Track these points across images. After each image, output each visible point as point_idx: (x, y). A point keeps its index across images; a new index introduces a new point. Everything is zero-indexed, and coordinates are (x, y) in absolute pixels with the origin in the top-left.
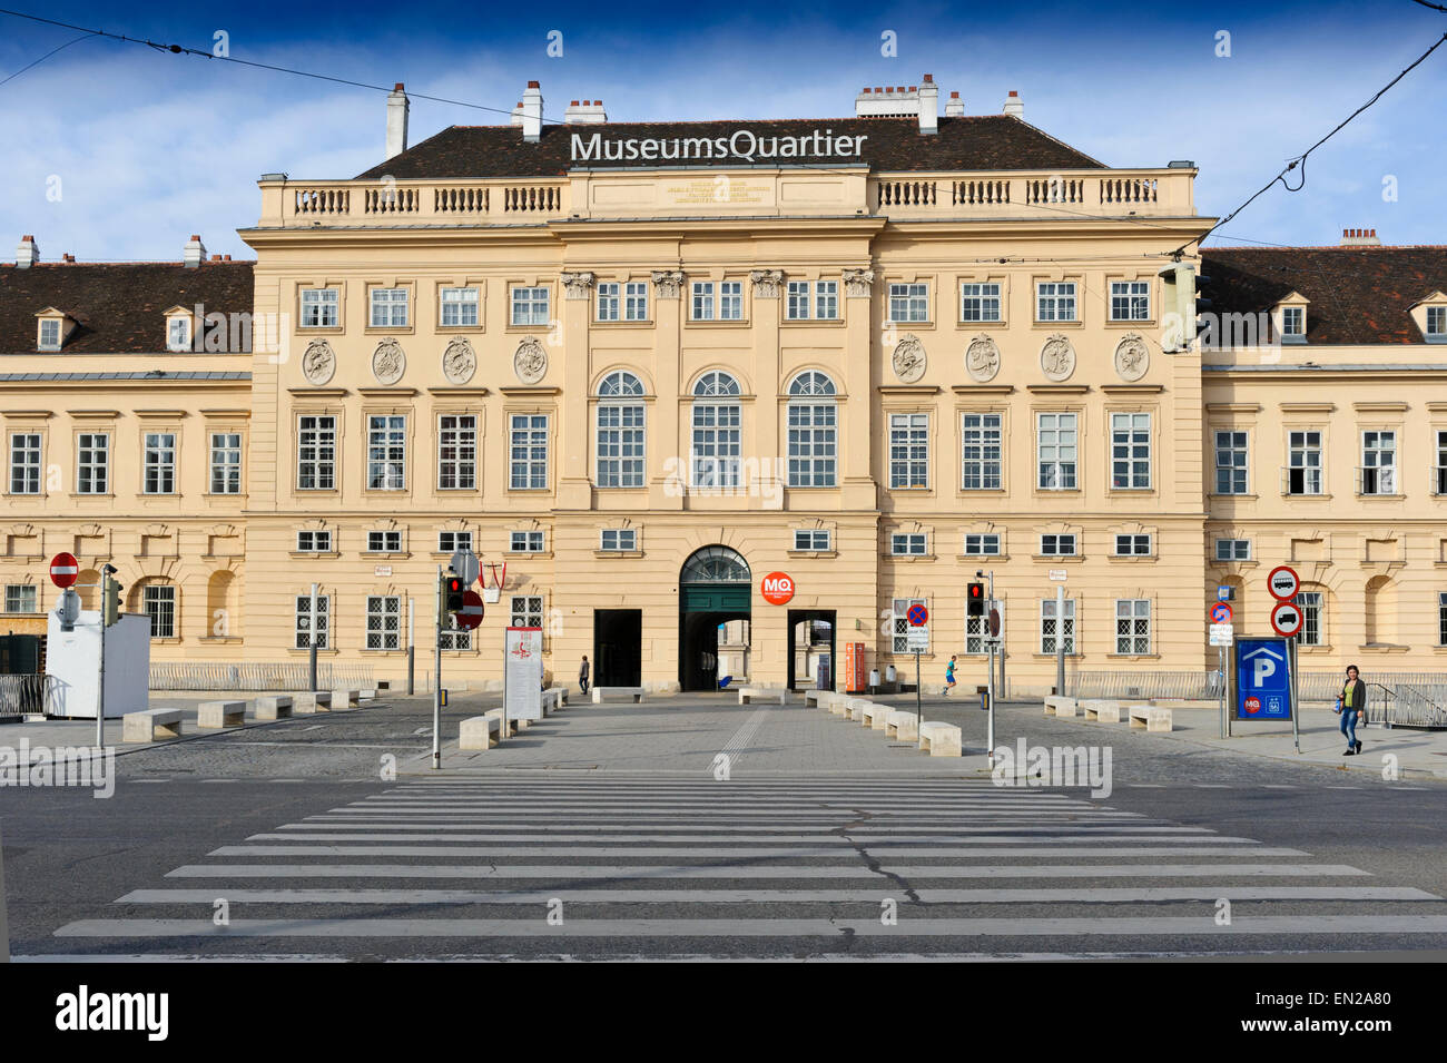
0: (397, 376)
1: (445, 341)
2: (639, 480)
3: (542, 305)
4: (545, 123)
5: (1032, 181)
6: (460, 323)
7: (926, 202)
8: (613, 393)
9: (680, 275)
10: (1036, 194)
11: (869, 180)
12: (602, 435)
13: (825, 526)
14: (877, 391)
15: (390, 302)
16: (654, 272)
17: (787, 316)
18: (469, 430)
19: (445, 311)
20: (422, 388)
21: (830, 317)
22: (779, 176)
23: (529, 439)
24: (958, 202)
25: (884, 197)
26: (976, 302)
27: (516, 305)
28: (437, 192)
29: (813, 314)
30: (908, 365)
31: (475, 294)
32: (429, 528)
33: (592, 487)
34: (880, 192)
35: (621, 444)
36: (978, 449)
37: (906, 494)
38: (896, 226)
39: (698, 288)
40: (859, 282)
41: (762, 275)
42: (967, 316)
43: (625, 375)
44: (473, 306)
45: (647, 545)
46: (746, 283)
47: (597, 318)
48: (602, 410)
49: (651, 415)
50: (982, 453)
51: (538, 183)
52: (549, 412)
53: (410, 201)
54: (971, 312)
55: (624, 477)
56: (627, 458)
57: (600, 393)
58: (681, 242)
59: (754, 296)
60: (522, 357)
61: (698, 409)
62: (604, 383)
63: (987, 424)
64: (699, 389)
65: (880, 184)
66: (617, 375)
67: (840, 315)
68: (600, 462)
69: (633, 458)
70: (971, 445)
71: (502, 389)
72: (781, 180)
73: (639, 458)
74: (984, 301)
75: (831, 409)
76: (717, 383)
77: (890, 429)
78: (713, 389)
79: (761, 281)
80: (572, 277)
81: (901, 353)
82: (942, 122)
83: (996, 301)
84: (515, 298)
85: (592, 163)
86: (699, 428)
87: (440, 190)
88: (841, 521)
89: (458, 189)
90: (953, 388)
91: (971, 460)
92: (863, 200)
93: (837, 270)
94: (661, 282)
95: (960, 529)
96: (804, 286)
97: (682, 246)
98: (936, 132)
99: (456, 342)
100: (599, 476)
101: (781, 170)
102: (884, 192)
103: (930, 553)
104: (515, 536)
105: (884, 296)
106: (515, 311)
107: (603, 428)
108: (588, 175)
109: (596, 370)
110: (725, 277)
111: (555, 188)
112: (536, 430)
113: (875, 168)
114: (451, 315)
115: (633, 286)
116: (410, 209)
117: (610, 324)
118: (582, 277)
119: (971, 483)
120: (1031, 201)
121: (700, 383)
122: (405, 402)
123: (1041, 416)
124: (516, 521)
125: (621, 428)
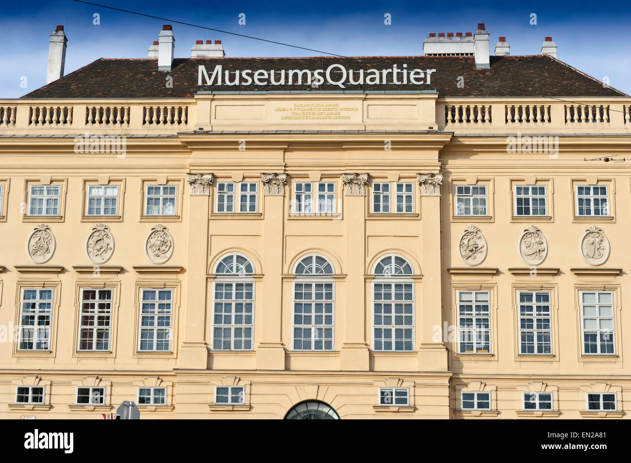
0: (48, 256)
1: (89, 227)
2: (248, 344)
3: (170, 199)
4: (175, 57)
5: (569, 105)
6: (102, 213)
7: (483, 121)
8: (228, 271)
9: (284, 177)
10: (572, 115)
11: (437, 103)
12: (218, 306)
13: (405, 385)
14: (447, 272)
15: (45, 196)
16: (264, 174)
17: (372, 210)
18: (106, 301)
19: (90, 204)
20: (68, 266)
21: (407, 211)
22: (365, 99)
23: (156, 310)
24: (509, 121)
25: (450, 117)
26: (527, 200)
27: (149, 199)
28: (88, 109)
29: (393, 209)
30: (472, 250)
31: (116, 190)
32: (69, 384)
33: (208, 350)
34: (446, 113)
35: (233, 314)
36: (532, 320)
37: (473, 358)
38: (460, 139)
39: (299, 187)
40: (431, 184)
41: (352, 177)
42: (520, 211)
43: (238, 257)
44: (114, 200)
45: (255, 400)
46: (338, 183)
47: (216, 210)
48: (218, 286)
49: (259, 290)
50: (535, 324)
51: (170, 103)
52: (174, 287)
53: (66, 116)
54: (523, 208)
55: (235, 342)
56: (238, 326)
57: (217, 271)
58: (285, 150)
59: (345, 194)
60: (153, 241)
61: (298, 286)
62: (220, 264)
63: (538, 300)
64: (300, 269)
65: (446, 106)
66: (232, 257)
67: (416, 209)
68: (216, 329)
69: (243, 326)
70: (526, 317)
71: (135, 268)
72: (366, 103)
73: (248, 326)
74: (533, 199)
75: (409, 286)
76: (314, 265)
77: (458, 304)
78: (311, 269)
79: (351, 182)
80: (196, 177)
81: (466, 241)
82: (493, 60)
83: (543, 201)
84: (148, 194)
85: (214, 88)
86: (298, 301)
87: (91, 107)
88: (419, 381)
89: (105, 107)
90: (510, 270)
91: (526, 330)
92: (433, 119)
93: (413, 174)
94: (269, 182)
95: (519, 388)
96: (386, 187)
97: (286, 154)
98: (488, 67)
99: (99, 228)
100: (215, 341)
101: (367, 94)
102: (450, 113)
103: (494, 408)
104: (142, 391)
105: (451, 195)
106: (148, 204)
107: (219, 301)
108: (211, 97)
109: (214, 253)
110: (321, 178)
111: (184, 107)
112: (163, 302)
113: (442, 94)
114: (95, 207)
115: (246, 185)
116: (65, 122)
117: (226, 215)
118: (204, 177)
119: (527, 349)
120: (569, 121)
121: (300, 264)
122: (53, 277)
123: (583, 294)
124: (143, 378)
125: (233, 301)
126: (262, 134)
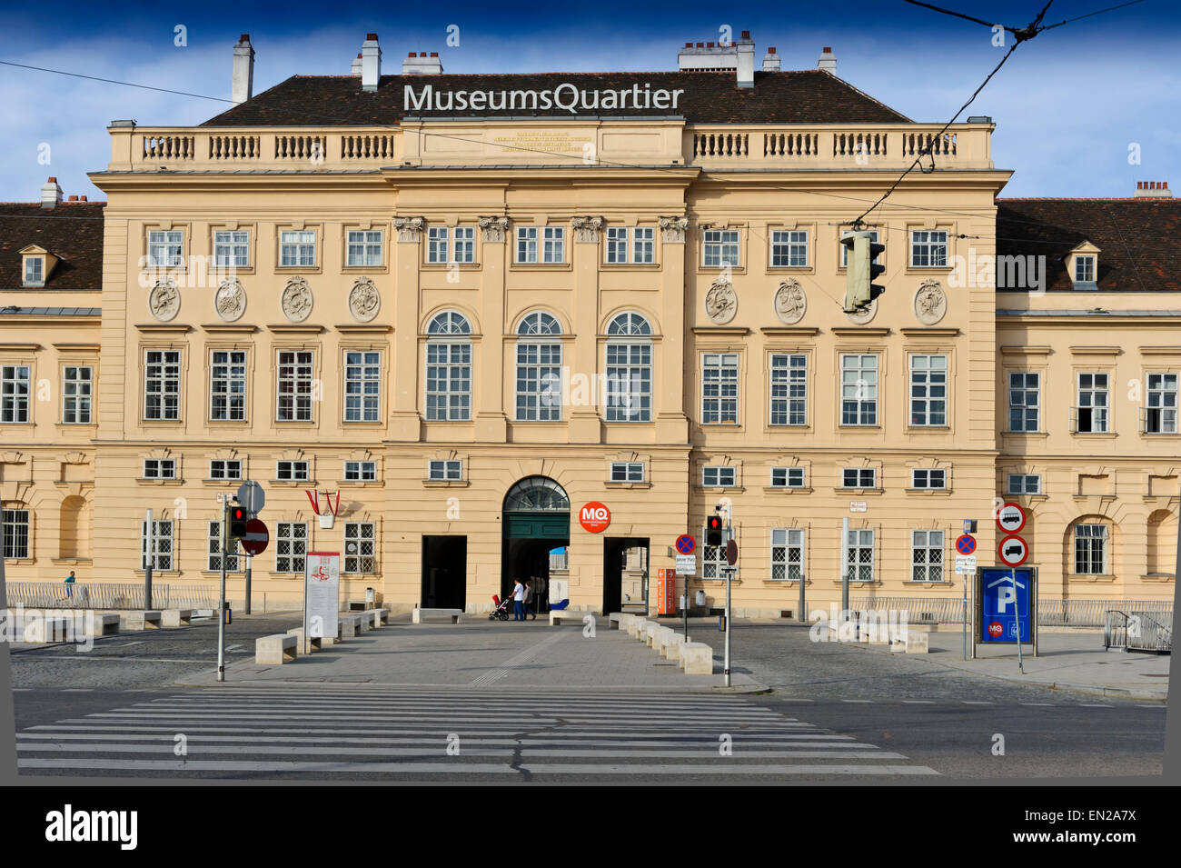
0: (239, 313)
1: (284, 280)
2: (465, 414)
3: (376, 247)
4: (382, 74)
5: (839, 134)
6: (298, 264)
7: (738, 153)
8: (442, 331)
9: (505, 220)
10: (843, 146)
11: (685, 131)
12: (431, 371)
13: (640, 459)
14: (690, 331)
15: (232, 243)
16: (482, 217)
17: (606, 260)
18: (306, 365)
19: (284, 252)
20: (262, 325)
21: (646, 261)
22: (600, 127)
23: (363, 374)
24: (769, 153)
25: (699, 148)
26: (785, 248)
27: (351, 247)
28: (277, 140)
29: (631, 258)
30: (719, 307)
31: (313, 237)
32: (268, 457)
33: (421, 420)
34: (694, 143)
35: (448, 380)
36: (785, 387)
37: (717, 429)
38: (709, 175)
39: (522, 233)
40: (674, 229)
41: (583, 221)
42: (776, 261)
43: (453, 314)
44: (311, 248)
45: (473, 475)
46: (568, 229)
47: (427, 260)
48: (432, 348)
49: (477, 352)
50: (788, 391)
51: (372, 131)
52: (382, 348)
53: (252, 147)
54: (780, 257)
55: (451, 411)
56: (454, 393)
57: (430, 331)
58: (507, 189)
59: (575, 241)
60: (356, 296)
61: (521, 348)
62: (433, 322)
63: (793, 364)
64: (523, 328)
65: (695, 136)
66: (446, 315)
67: (656, 259)
68: (429, 397)
69: (460, 393)
70: (779, 383)
71: (337, 327)
72: (601, 131)
73: (465, 393)
74: (792, 247)
75: (647, 348)
76: (539, 323)
77: (703, 368)
78: (536, 328)
79: (581, 227)
80: (404, 221)
81: (713, 296)
82: (758, 76)
83: (803, 248)
84: (351, 240)
85: (423, 113)
86: (522, 365)
87: (280, 137)
88: (654, 454)
89: (297, 137)
90: (762, 329)
91: (778, 398)
92: (679, 152)
93: (654, 217)
94: (488, 227)
95: (767, 463)
96: (622, 232)
97: (508, 193)
98: (752, 85)
99: (295, 281)
100: (428, 409)
101: (602, 121)
102: (699, 143)
103: (739, 485)
104: (349, 465)
105: (698, 242)
106: (350, 253)
107: (432, 365)
108: (420, 124)
109: (426, 309)
110: (548, 222)
111: (388, 137)
112: (370, 366)
113: (691, 120)
114: (290, 256)
115: (462, 230)
116: (252, 155)
117: (439, 266)
118: (413, 221)
119: (778, 420)
120: (838, 153)
121: (523, 323)
122: (245, 338)
123: (845, 357)
124: (349, 451)
125: (448, 365)
126: (479, 169)
